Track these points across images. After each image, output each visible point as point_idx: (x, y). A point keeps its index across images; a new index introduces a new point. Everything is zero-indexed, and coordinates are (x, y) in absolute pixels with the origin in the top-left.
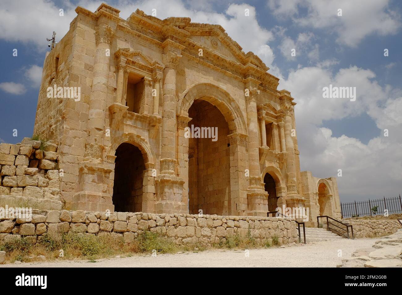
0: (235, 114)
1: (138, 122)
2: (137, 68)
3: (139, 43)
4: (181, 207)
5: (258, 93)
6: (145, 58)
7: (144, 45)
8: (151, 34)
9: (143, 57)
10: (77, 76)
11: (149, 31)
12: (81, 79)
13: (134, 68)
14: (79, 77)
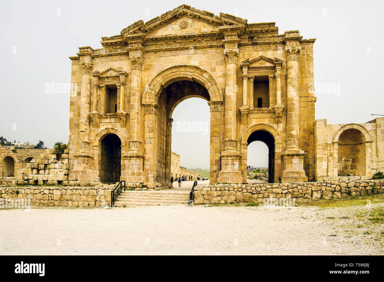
0: (209, 84)
1: (112, 119)
2: (110, 80)
3: (112, 60)
4: (136, 174)
5: (236, 52)
6: (115, 70)
7: (115, 60)
8: (120, 48)
9: (114, 70)
10: (73, 102)
11: (118, 47)
12: (75, 103)
13: (108, 81)
14: (74, 102)
